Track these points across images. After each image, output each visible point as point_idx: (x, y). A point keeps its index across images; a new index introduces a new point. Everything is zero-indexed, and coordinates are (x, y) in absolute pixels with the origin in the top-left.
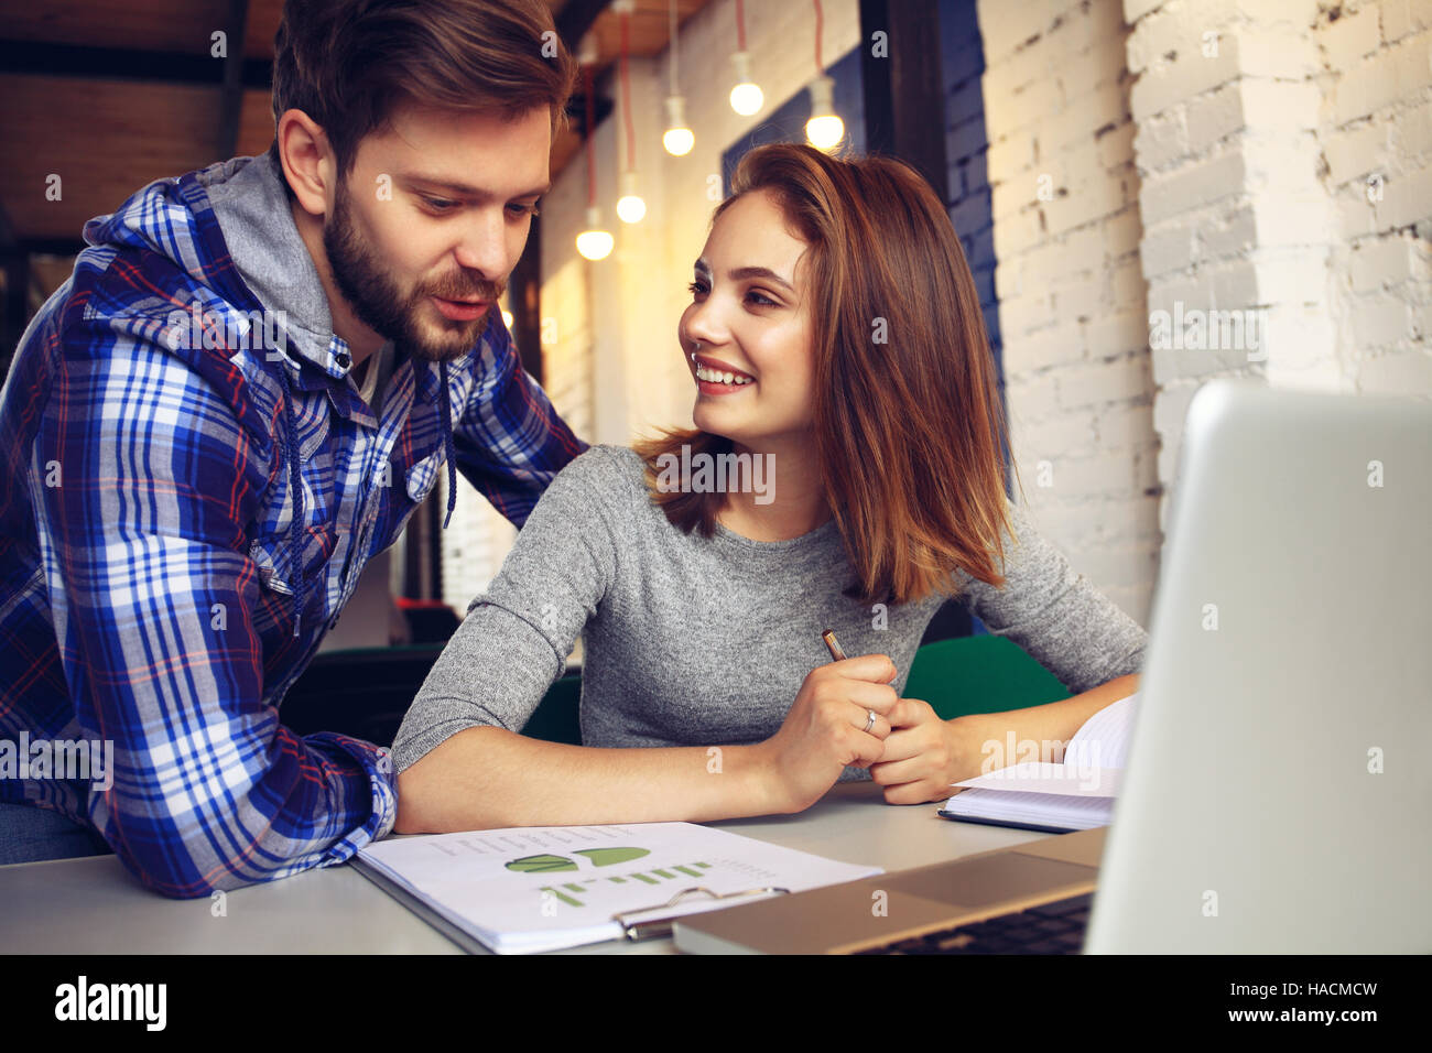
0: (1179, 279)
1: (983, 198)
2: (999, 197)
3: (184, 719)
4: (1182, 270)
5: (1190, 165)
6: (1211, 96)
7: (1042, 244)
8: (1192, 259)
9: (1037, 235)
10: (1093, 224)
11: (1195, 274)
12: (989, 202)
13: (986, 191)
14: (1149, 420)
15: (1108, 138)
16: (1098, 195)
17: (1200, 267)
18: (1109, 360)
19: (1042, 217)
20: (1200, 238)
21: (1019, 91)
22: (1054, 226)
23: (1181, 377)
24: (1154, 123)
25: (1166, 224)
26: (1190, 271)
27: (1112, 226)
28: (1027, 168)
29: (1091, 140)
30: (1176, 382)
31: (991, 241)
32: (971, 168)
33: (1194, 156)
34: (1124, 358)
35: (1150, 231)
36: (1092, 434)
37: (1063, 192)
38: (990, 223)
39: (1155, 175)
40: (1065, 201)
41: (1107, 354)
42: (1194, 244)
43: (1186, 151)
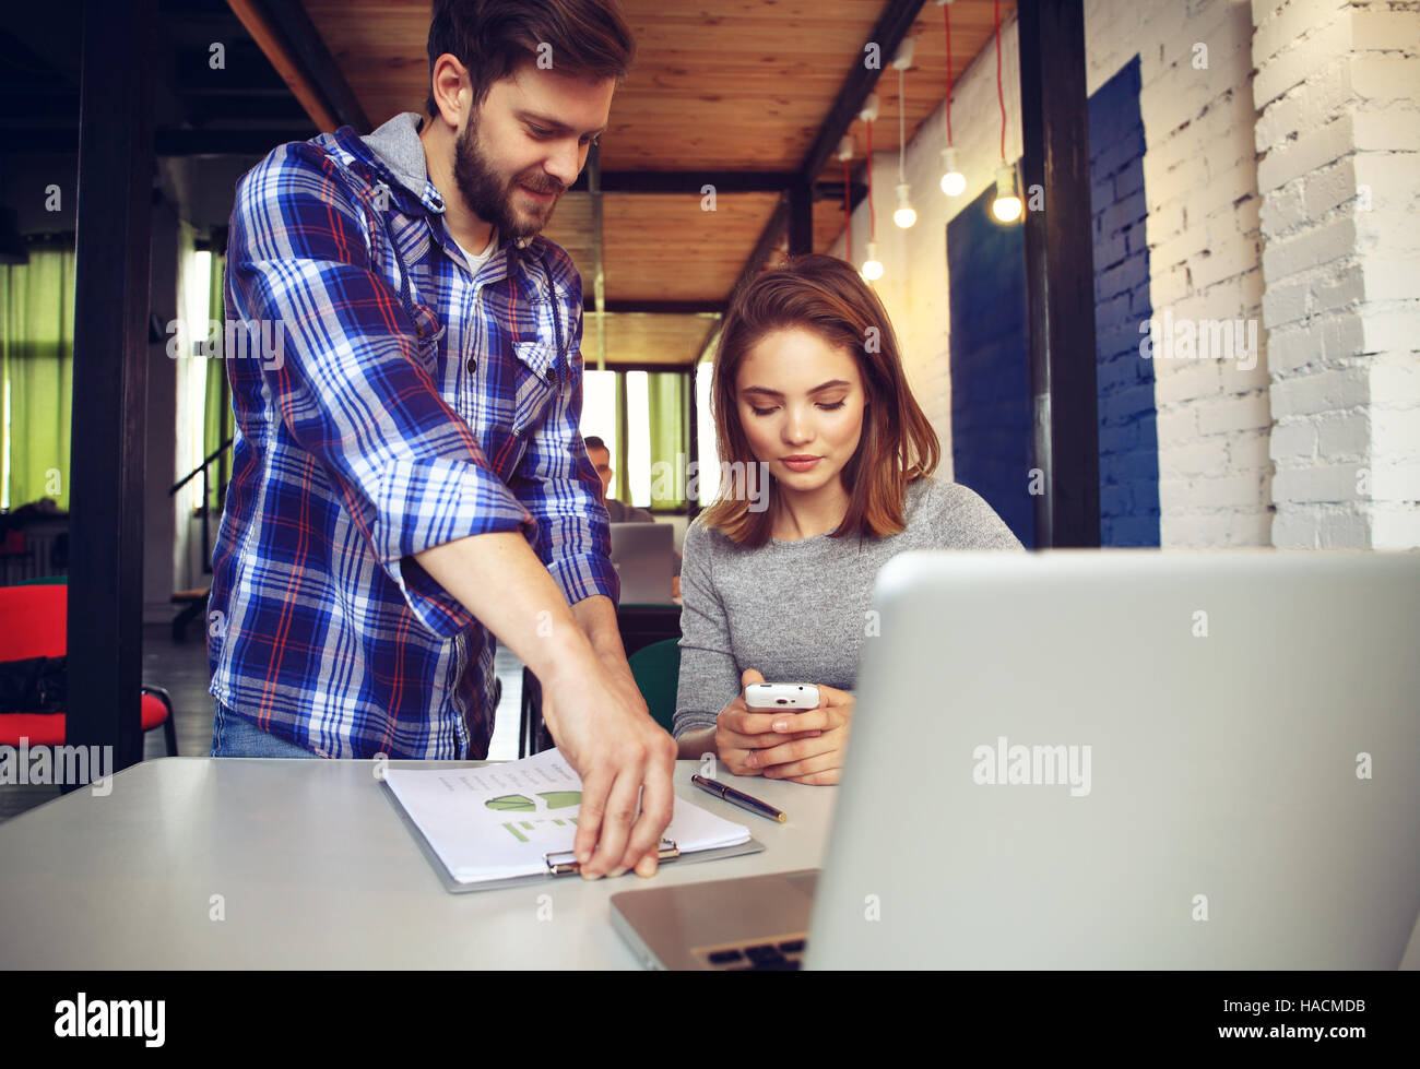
0: (1295, 330)
1: (1142, 258)
2: (1154, 256)
3: (320, 346)
4: (1298, 321)
5: (1307, 230)
6: (1326, 169)
7: (1189, 296)
8: (1307, 312)
9: (1183, 289)
10: (1230, 279)
11: (1308, 325)
12: (1147, 261)
13: (1145, 252)
14: (1266, 449)
15: (1244, 207)
16: (1234, 257)
17: (1312, 318)
18: (1241, 395)
19: (1189, 272)
20: (1313, 293)
21: (1172, 168)
22: (1198, 282)
23: (1294, 414)
24: (1276, 194)
25: (1283, 282)
26: (1304, 322)
27: (1245, 281)
28: (1178, 232)
29: (1231, 208)
30: (1290, 418)
31: (1148, 293)
32: (1132, 233)
33: (1311, 223)
34: (1255, 393)
35: (1270, 288)
36: (1225, 456)
37: (1206, 252)
38: (1148, 279)
39: (1277, 240)
40: (1208, 260)
41: (1241, 390)
42: (1309, 298)
43: (1305, 219)
